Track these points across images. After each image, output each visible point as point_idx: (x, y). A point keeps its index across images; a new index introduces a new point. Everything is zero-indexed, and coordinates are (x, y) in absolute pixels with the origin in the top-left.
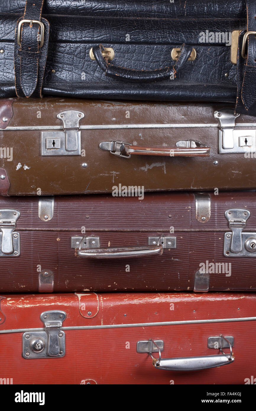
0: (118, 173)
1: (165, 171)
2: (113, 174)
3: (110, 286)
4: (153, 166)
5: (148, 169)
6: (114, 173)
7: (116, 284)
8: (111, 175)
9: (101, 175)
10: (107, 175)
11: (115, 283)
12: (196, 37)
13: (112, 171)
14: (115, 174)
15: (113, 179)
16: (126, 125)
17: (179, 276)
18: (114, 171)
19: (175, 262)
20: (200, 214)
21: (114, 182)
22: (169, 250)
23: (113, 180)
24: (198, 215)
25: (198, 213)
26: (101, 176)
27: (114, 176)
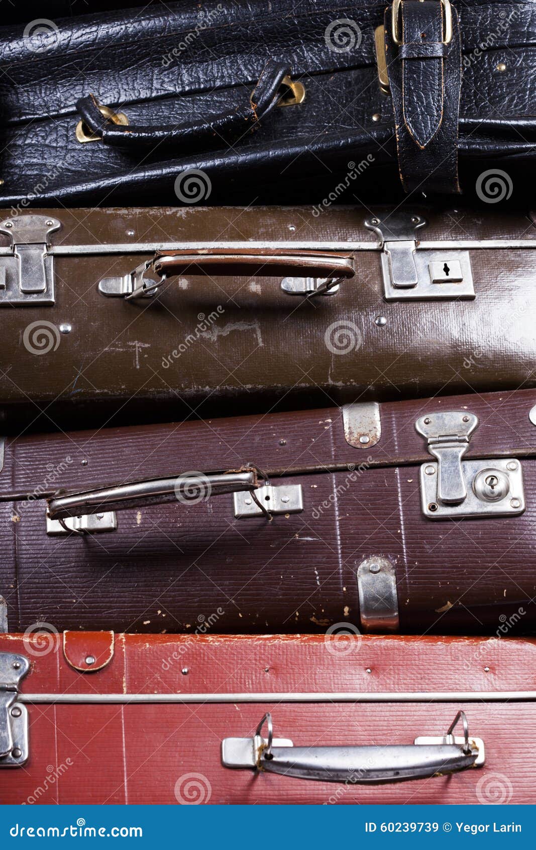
0: (147, 345)
1: (260, 340)
2: (134, 347)
3: (148, 622)
4: (229, 329)
5: (220, 337)
6: (138, 345)
7: (164, 615)
8: (131, 350)
9: (106, 349)
10: (122, 350)
11: (159, 612)
12: (302, 61)
13: (133, 340)
14: (140, 347)
15: (137, 359)
16: (159, 244)
17: (318, 578)
18: (136, 342)
19: (304, 544)
20: (355, 431)
21: (138, 367)
22: (287, 517)
23: (137, 362)
24: (351, 433)
25: (349, 428)
26: (106, 352)
27: (137, 353)
